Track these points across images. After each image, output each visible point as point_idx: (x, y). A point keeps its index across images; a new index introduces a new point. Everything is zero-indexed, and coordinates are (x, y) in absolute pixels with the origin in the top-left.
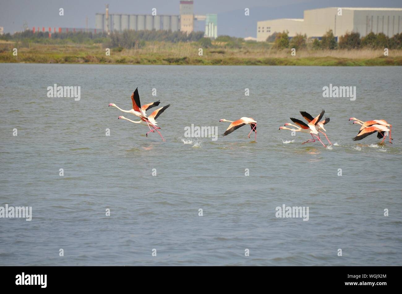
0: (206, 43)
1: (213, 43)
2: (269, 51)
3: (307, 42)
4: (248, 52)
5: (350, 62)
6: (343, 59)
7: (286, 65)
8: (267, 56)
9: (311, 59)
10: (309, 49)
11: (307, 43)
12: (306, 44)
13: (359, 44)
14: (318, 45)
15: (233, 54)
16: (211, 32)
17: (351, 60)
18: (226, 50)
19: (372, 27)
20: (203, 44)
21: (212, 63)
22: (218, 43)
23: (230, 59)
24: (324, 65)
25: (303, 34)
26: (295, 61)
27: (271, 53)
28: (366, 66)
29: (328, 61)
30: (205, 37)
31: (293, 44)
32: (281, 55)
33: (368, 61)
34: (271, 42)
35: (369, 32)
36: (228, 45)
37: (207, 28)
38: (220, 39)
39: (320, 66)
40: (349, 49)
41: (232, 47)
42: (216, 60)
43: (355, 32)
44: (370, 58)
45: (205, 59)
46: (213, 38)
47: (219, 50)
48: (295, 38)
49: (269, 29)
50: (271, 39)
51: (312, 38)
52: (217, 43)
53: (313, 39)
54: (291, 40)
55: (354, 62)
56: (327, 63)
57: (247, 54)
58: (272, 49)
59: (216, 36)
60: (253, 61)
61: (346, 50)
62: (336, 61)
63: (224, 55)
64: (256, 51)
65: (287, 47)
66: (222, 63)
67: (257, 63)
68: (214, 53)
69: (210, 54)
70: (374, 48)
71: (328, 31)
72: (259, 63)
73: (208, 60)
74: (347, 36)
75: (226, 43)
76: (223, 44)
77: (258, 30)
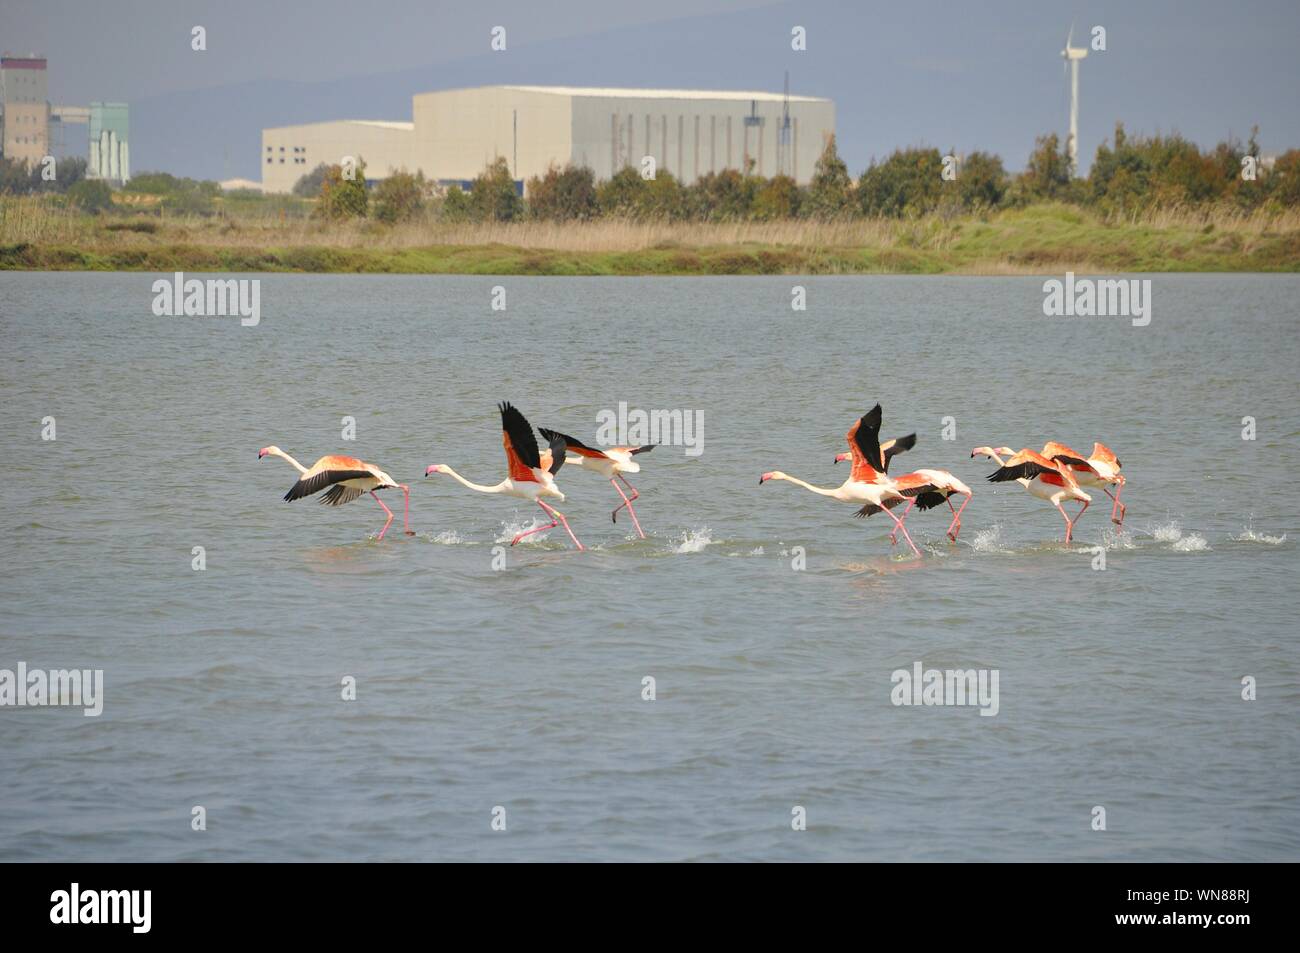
0: (96, 197)
1: (116, 200)
2: (305, 223)
3: (425, 197)
4: (233, 227)
5: (562, 261)
6: (542, 251)
7: (358, 270)
8: (299, 241)
9: (438, 253)
10: (432, 219)
11: (427, 198)
12: (421, 202)
13: (591, 204)
14: (462, 208)
15: (182, 233)
16: (111, 163)
17: (569, 254)
18: (159, 221)
19: (630, 149)
20: (83, 203)
21: (113, 262)
22: (136, 200)
23: (174, 251)
24: (479, 273)
25: (412, 171)
26: (387, 260)
27: (310, 231)
28: (615, 274)
29: (494, 258)
30: (88, 177)
31: (381, 203)
32: (343, 237)
33: (621, 259)
34: (309, 196)
35: (620, 168)
36: (166, 204)
37: (94, 146)
38: (140, 184)
39: (469, 273)
40: (560, 221)
41: (180, 212)
42: (127, 253)
43: (579, 165)
44: (625, 251)
45: (92, 250)
46: (119, 182)
47: (134, 220)
48: (388, 182)
49: (300, 156)
50: (308, 185)
51: (443, 182)
52: (128, 199)
53: (445, 189)
54: (375, 190)
55: (577, 264)
56: (492, 265)
57: (233, 233)
58: (313, 217)
59: (126, 177)
60: (251, 258)
61: (551, 222)
62: (520, 258)
63: (153, 236)
64: (258, 224)
65: (362, 213)
66: (147, 263)
67: (263, 264)
68: (121, 232)
69: (108, 233)
70: (640, 218)
71: (492, 161)
72: (271, 265)
73: (101, 253)
74: (552, 178)
75: (159, 199)
76: (149, 200)
77: (265, 155)
